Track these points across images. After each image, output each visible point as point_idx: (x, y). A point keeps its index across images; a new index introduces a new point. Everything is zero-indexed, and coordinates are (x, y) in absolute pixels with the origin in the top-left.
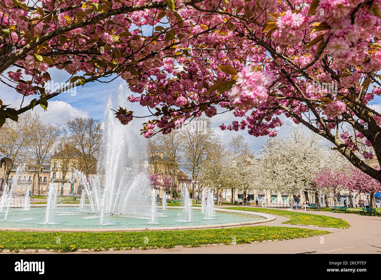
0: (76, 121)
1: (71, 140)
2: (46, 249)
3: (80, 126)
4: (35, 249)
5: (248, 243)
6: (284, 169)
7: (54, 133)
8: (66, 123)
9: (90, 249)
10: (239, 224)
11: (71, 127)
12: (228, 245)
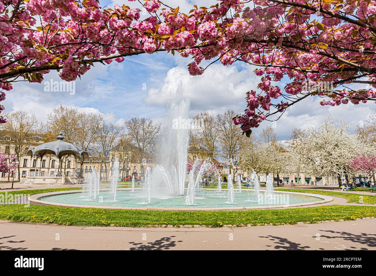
0: (132, 121)
1: (128, 137)
2: (200, 225)
3: (135, 125)
4: (191, 225)
5: (353, 220)
6: (319, 155)
7: (115, 131)
8: (124, 123)
9: (233, 225)
10: (313, 203)
11: (128, 126)
12: (338, 221)
